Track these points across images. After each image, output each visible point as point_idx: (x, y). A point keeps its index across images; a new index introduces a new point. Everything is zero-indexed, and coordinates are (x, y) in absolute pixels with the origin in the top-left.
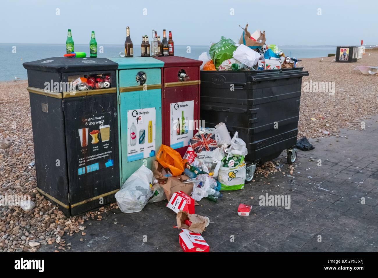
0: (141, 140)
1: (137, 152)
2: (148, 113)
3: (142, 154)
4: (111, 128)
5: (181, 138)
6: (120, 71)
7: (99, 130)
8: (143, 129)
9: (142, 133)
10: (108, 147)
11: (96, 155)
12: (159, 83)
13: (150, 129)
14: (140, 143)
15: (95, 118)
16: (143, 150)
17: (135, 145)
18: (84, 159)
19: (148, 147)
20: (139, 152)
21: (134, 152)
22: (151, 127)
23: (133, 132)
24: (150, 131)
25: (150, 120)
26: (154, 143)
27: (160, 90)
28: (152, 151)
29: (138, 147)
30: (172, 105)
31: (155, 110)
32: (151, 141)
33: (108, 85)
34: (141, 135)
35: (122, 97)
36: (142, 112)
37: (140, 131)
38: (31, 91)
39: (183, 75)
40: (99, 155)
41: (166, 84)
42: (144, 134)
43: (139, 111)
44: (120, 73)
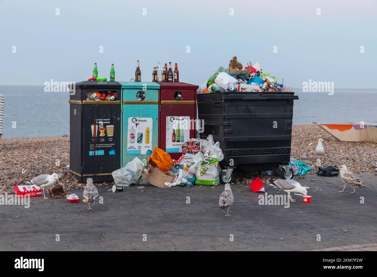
0: (139, 140)
1: (135, 148)
2: (146, 121)
3: (140, 151)
4: (114, 128)
5: (177, 145)
6: (124, 90)
7: (106, 128)
8: (141, 132)
9: (140, 135)
10: (112, 140)
11: (102, 145)
12: (157, 100)
13: (147, 133)
14: (138, 142)
15: (103, 120)
16: (140, 148)
17: (133, 143)
18: (93, 145)
19: (145, 147)
20: (137, 149)
21: (132, 148)
22: (148, 132)
23: (133, 133)
24: (147, 135)
25: (148, 127)
26: (150, 144)
27: (157, 105)
28: (148, 150)
29: (136, 145)
30: (168, 118)
31: (152, 120)
32: (148, 142)
33: (113, 98)
34: (139, 136)
35: (125, 108)
36: (140, 120)
37: (139, 134)
38: (71, 103)
39: (180, 95)
40: (105, 145)
41: (162, 101)
42: (142, 136)
43: (138, 119)
44: (123, 91)
